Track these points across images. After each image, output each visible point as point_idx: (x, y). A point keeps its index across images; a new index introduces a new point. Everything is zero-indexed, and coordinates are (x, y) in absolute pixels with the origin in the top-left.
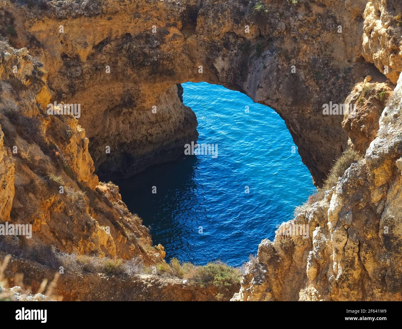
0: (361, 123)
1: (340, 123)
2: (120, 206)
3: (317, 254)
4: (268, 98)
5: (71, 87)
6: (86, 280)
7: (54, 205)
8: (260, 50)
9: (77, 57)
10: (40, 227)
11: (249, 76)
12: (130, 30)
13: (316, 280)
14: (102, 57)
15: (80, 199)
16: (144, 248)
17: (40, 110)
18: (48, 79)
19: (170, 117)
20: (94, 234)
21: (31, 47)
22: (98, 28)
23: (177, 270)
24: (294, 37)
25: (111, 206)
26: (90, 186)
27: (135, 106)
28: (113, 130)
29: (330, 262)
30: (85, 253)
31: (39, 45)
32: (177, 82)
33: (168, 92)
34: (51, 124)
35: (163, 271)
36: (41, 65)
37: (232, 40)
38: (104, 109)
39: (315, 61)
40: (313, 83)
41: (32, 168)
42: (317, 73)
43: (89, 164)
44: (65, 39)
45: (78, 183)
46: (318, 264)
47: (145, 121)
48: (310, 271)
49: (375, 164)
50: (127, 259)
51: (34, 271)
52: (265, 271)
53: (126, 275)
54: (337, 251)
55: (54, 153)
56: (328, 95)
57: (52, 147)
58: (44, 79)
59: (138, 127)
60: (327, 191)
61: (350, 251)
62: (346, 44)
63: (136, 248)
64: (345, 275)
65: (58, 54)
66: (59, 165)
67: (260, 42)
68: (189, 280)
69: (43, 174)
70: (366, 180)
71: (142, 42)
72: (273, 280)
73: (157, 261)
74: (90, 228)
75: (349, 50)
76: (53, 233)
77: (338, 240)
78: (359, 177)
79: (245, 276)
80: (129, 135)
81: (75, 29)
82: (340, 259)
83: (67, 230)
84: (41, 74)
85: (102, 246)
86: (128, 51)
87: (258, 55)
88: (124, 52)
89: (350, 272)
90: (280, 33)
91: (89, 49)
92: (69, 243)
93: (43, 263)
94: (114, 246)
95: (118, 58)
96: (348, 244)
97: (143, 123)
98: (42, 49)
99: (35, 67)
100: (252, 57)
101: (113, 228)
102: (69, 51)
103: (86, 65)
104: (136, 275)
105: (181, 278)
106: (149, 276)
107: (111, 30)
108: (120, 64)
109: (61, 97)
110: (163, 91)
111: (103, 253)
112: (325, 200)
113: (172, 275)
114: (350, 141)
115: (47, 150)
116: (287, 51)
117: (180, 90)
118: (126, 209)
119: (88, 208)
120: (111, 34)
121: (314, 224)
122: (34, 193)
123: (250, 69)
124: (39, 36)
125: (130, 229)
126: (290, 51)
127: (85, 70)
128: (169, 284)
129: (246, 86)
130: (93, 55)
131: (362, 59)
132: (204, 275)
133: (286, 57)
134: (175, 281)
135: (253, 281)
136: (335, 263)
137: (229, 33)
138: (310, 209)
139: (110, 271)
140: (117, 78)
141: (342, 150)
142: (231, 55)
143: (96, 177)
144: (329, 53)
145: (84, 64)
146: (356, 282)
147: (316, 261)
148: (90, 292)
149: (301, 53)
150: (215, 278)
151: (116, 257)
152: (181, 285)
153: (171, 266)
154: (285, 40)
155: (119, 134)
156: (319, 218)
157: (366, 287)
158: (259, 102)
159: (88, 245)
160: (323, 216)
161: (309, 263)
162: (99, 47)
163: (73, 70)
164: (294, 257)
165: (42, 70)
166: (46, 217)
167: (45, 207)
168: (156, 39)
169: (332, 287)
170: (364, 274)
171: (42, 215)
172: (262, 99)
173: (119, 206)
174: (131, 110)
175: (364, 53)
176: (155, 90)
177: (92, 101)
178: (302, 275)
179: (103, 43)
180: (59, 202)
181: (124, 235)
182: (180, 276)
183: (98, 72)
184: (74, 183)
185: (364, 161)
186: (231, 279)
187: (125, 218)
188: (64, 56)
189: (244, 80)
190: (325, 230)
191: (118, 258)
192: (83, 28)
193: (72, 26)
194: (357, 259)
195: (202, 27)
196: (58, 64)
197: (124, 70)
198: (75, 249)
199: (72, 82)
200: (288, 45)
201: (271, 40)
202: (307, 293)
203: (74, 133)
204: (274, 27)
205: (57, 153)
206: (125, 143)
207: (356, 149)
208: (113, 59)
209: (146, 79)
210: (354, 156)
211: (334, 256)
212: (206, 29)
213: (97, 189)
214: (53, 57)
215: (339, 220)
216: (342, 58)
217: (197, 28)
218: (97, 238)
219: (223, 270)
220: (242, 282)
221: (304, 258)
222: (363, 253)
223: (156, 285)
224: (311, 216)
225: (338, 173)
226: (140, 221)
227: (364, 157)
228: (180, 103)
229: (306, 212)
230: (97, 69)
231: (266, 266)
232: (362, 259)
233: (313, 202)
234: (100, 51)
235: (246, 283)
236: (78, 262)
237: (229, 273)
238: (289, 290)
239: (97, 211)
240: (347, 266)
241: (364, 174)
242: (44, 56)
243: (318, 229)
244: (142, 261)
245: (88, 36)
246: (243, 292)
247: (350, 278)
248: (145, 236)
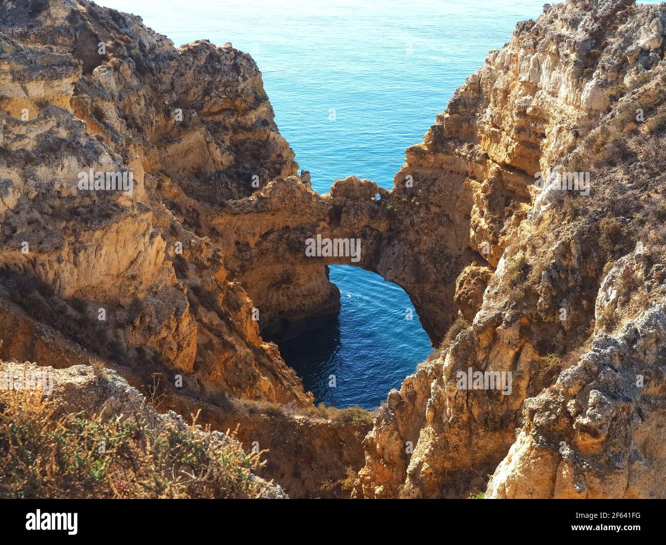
0: (469, 298)
1: (452, 298)
2: (279, 361)
3: (434, 401)
4: (396, 278)
5: (242, 267)
6: (251, 420)
7: (227, 359)
8: (390, 240)
9: (247, 244)
10: (216, 377)
11: (381, 261)
12: (289, 224)
13: (433, 421)
14: (267, 245)
15: (247, 355)
16: (298, 395)
17: (218, 285)
18: (224, 261)
19: (319, 291)
20: (258, 383)
21: (212, 236)
22: (264, 222)
23: (324, 412)
24: (417, 230)
25: (272, 361)
26: (256, 345)
27: (292, 282)
28: (274, 302)
29: (445, 408)
30: (251, 398)
31: (218, 234)
32: (325, 264)
33: (317, 272)
34: (226, 296)
35: (312, 413)
36: (219, 250)
37: (369, 232)
38: (268, 284)
39: (433, 249)
40: (431, 266)
41: (211, 330)
42: (435, 259)
43: (255, 328)
44: (238, 230)
45: (246, 342)
46: (435, 409)
47: (300, 294)
48: (429, 414)
49: (480, 331)
50: (284, 403)
51: (211, 411)
52: (393, 414)
53: (283, 416)
54: (450, 399)
55: (228, 319)
56: (443, 275)
57: (227, 314)
58: (221, 261)
59: (294, 299)
60: (443, 352)
61: (460, 399)
62: (457, 236)
63: (292, 394)
64: (456, 417)
65: (232, 242)
66: (232, 328)
67: (390, 234)
68: (333, 420)
69: (219, 335)
70: (473, 343)
71: (298, 233)
72: (399, 421)
73: (308, 405)
74: (255, 378)
75: (460, 241)
76: (226, 382)
77: (451, 390)
78: (467, 340)
79: (377, 418)
80: (287, 306)
81: (247, 222)
82: (452, 405)
83: (236, 379)
84: (219, 257)
85: (265, 393)
86: (287, 239)
87: (389, 244)
88: (284, 241)
89: (460, 416)
90: (406, 227)
91: (257, 238)
92: (239, 390)
93: (218, 406)
94: (274, 393)
95: (279, 245)
96: (459, 394)
97: (298, 296)
98: (220, 238)
99: (215, 252)
100: (384, 246)
101: (274, 379)
102: (241, 239)
103: (254, 250)
104: (291, 416)
105: (327, 419)
106: (301, 417)
107: (274, 223)
108: (280, 249)
109: (234, 275)
110: (314, 271)
111: (265, 398)
112: (441, 358)
113: (319, 416)
114: (460, 311)
115: (223, 316)
116: (411, 241)
117: (328, 270)
118: (284, 363)
119: (253, 363)
120: (274, 226)
121: (432, 377)
122: (212, 350)
123: (382, 255)
124: (218, 227)
125: (287, 379)
126: (413, 241)
127: (253, 254)
128: (317, 423)
129: (379, 267)
130: (260, 242)
131: (469, 248)
132: (345, 416)
133: (411, 245)
134: (322, 421)
135: (383, 422)
136: (448, 409)
137: (366, 226)
138: (429, 366)
139: (271, 412)
140: (278, 261)
141: (454, 319)
142: (367, 243)
143: (261, 338)
144: (443, 243)
145: (252, 249)
146: (465, 423)
147: (434, 407)
148: (254, 430)
149: (422, 243)
150: (354, 419)
151: (275, 401)
152: (327, 425)
153: (319, 409)
154: (410, 232)
155: (279, 304)
156: (436, 373)
157: (472, 427)
158: (389, 280)
159: (254, 392)
160: (439, 371)
161: (428, 408)
162: (264, 237)
163: (244, 254)
164: (416, 403)
165: (220, 254)
166: (221, 369)
167: (220, 362)
168: (309, 231)
169: (446, 428)
170: (471, 417)
171: (218, 368)
172: (391, 278)
173: (278, 361)
174: (288, 286)
175: (471, 244)
176: (308, 270)
177: (259, 279)
178: (423, 418)
179: (267, 234)
180: (232, 358)
181: (282, 384)
182: (326, 417)
183: (264, 256)
184: (243, 342)
185: (471, 328)
186: (366, 420)
187: (283, 370)
188: (237, 243)
189: (378, 263)
190: (440, 382)
191: (277, 402)
192: (252, 222)
193: (244, 220)
194: (465, 405)
195: (345, 222)
196: (233, 249)
197: (284, 255)
198: (243, 395)
199: (243, 264)
200: (412, 237)
201: (399, 232)
202: (426, 432)
203: (244, 303)
204: (401, 222)
205: (230, 319)
206: (283, 311)
207: (465, 318)
208: (275, 246)
209: (301, 262)
210: (463, 324)
211: (447, 402)
212: (348, 223)
213: (261, 348)
214: (229, 244)
215: (451, 374)
216: (454, 247)
217: (341, 222)
218: (260, 386)
219: (359, 413)
220: (375, 422)
221: (424, 404)
222: (470, 401)
223: (307, 424)
224: (430, 371)
225: (451, 337)
226: (295, 373)
227: (471, 325)
228: (327, 281)
229: (426, 368)
230: (262, 254)
231: (394, 410)
232: (470, 405)
233: (432, 360)
234: (265, 239)
235: (378, 423)
236: (245, 405)
237: (365, 416)
238: (411, 429)
239: (261, 365)
240: (458, 411)
241: (472, 338)
242: (221, 243)
243: (435, 381)
244: (296, 405)
245: (256, 228)
246: (376, 431)
247: (460, 420)
248: (298, 385)
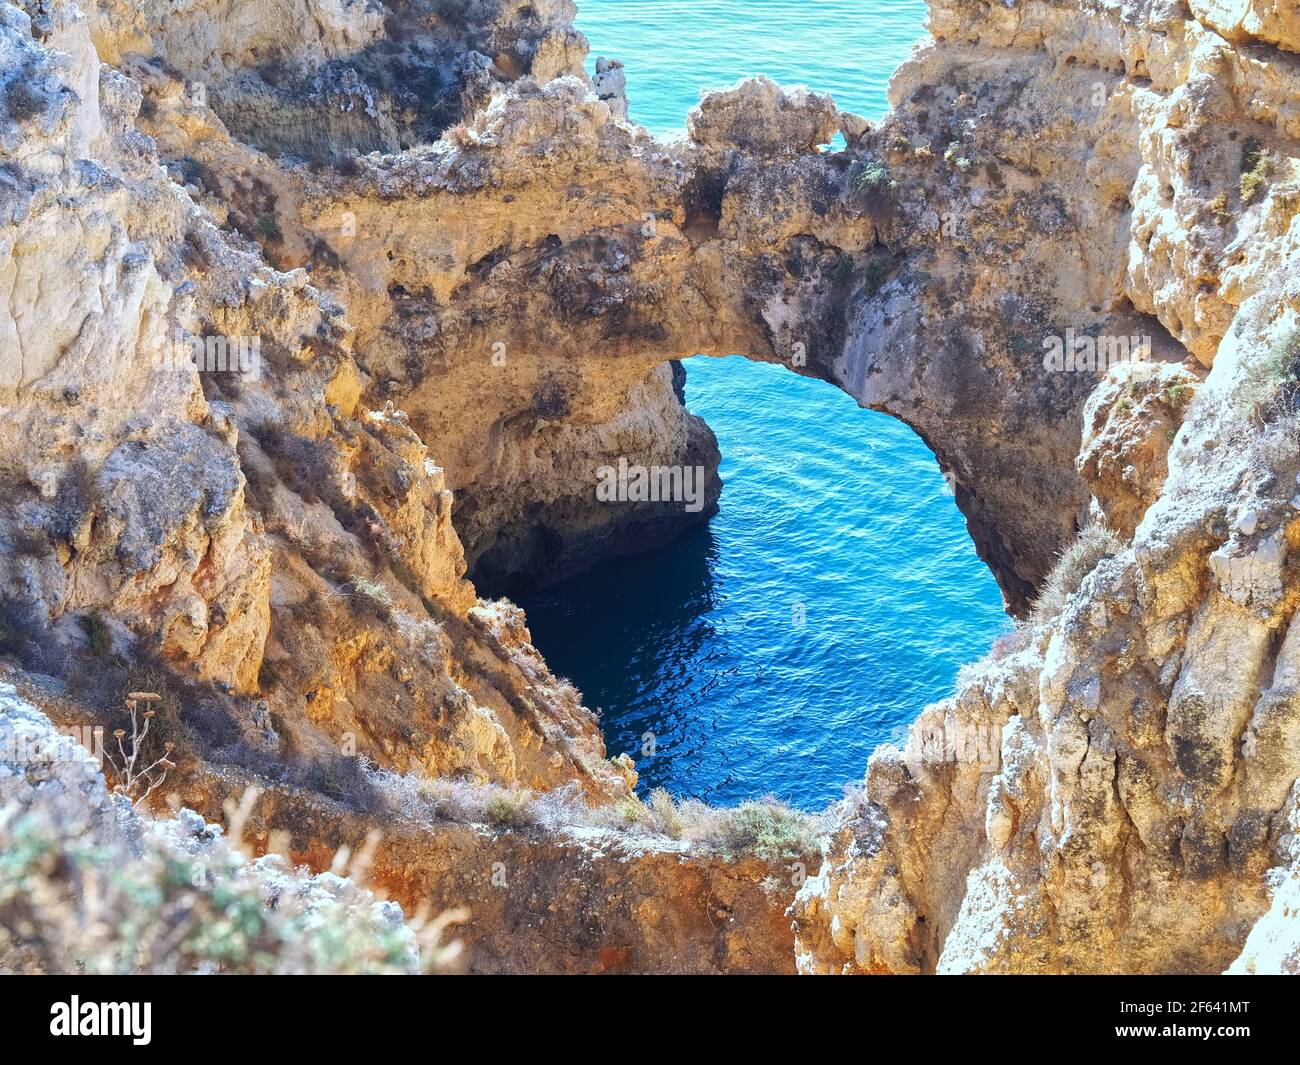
0: (1123, 461)
1: (1071, 461)
2: (527, 659)
3: (1012, 783)
4: (895, 398)
5: (411, 364)
6: (441, 840)
7: (364, 653)
8: (876, 278)
9: (428, 293)
10: (332, 708)
11: (849, 343)
12: (557, 228)
13: (1010, 846)
14: (488, 294)
15: (429, 639)
16: (587, 763)
17: (336, 421)
18: (355, 345)
19: (653, 441)
20: (462, 726)
21: (316, 265)
22: (480, 222)
23: (667, 817)
24: (961, 249)
25: (505, 659)
26: (456, 608)
27: (568, 413)
28: (514, 472)
29: (1044, 803)
30: (440, 772)
31: (335, 261)
32: (672, 355)
33: (648, 380)
34: (360, 455)
35: (632, 820)
36: (338, 312)
37: (808, 254)
38: (492, 417)
39: (1011, 307)
40: (1006, 362)
41: (314, 562)
42: (1015, 338)
43: (454, 554)
44: (398, 247)
45: (424, 600)
46: (1015, 808)
47: (591, 450)
48: (997, 825)
49: (1157, 566)
50: (544, 789)
51: (315, 815)
52: (883, 824)
53: (540, 829)
54: (1062, 776)
55: (368, 528)
56: (1043, 390)
57: (363, 512)
58: (346, 345)
59: (575, 465)
60: (1039, 629)
61: (1094, 778)
62: (1087, 267)
63: (566, 761)
64: (1082, 836)
65: (381, 287)
66: (379, 555)
67: (876, 259)
68: (697, 842)
69: (340, 577)
70: (1135, 601)
71: (587, 256)
72: (903, 845)
73: (618, 796)
74: (452, 710)
75: (1097, 280)
76: (364, 722)
77: (1064, 750)
78: (1117, 593)
79: (834, 836)
80: (552, 486)
81: (424, 224)
82: (1068, 797)
83: (395, 716)
84: (338, 333)
85: (482, 757)
86: (551, 278)
87: (872, 291)
88: (543, 281)
89: (1093, 829)
90: (926, 238)
91: (458, 274)
92: (402, 747)
93: (337, 797)
94: (512, 757)
95: (528, 295)
96: (1089, 759)
97: (586, 455)
98: (341, 272)
99: (325, 317)
100: (857, 297)
101: (511, 713)
102: (408, 278)
103: (448, 313)
104: (565, 830)
105: (676, 839)
106: (598, 833)
107: (511, 225)
108: (531, 309)
109: (386, 389)
110: (636, 376)
111: (484, 774)
112: (1034, 649)
113: (653, 830)
114: (1094, 506)
115: (351, 518)
116: (943, 282)
117: (679, 373)
118: (542, 666)
119: (447, 664)
120: (510, 235)
121: (1005, 708)
122: (318, 624)
123: (852, 326)
124: (335, 239)
125: (553, 715)
126: (949, 282)
127: (445, 325)
128: (646, 852)
129: (839, 366)
130: (466, 287)
131: (1126, 305)
132: (732, 831)
133: (940, 296)
134: (662, 845)
135: (852, 849)
136: (1056, 806)
137: (800, 236)
138: (994, 672)
139: (502, 820)
140: (524, 346)
141: (1076, 528)
142: (804, 290)
143: (470, 586)
144: (1045, 289)
145: (443, 308)
146: (1109, 852)
147: (1010, 801)
148: (451, 871)
149: (977, 288)
150: (760, 838)
151: (516, 783)
152: (676, 857)
153: (652, 808)
154: (938, 254)
155: (527, 482)
156: (1018, 695)
157: (1132, 865)
158: (872, 406)
159: (448, 754)
160: (1027, 690)
161: (991, 806)
162: (481, 268)
163: (417, 323)
164: (954, 789)
165: (341, 322)
166: (346, 684)
167: (342, 659)
168: (622, 250)
169: (1050, 866)
170: (1129, 836)
171: (335, 679)
172: (879, 399)
173: (524, 659)
174: (556, 423)
175: (1132, 291)
176: (616, 374)
177: (463, 401)
178: (976, 836)
179: (490, 259)
180: (379, 647)
181: (537, 730)
182: (673, 833)
183: (479, 329)
184: (416, 601)
185: (1128, 556)
186: (799, 843)
187: (540, 688)
188: (396, 290)
189: (837, 352)
190: (1033, 726)
191: (522, 786)
192: (442, 221)
193: (417, 216)
194: (1110, 796)
195: (734, 221)
196: (382, 307)
197: (541, 326)
198: (416, 763)
199: (414, 354)
200: (945, 268)
201: (903, 254)
202: (986, 878)
203: (416, 479)
204: (910, 223)
205: (375, 527)
206: (542, 503)
207: (1111, 524)
208: (515, 299)
209: (595, 348)
210: (1105, 543)
211: (1053, 788)
212: (744, 225)
213: (471, 617)
214: (369, 293)
215: (1067, 700)
216: (1078, 301)
217: (723, 223)
218: (470, 736)
219: (778, 820)
220: (825, 849)
221: (980, 793)
222: (1125, 782)
223: (614, 855)
224: (999, 689)
225: (1065, 583)
226: (578, 697)
227: (1129, 546)
228: (679, 407)
229: (986, 679)
230: (474, 322)
231: (885, 811)
232: (1123, 795)
233: (1005, 654)
234: (484, 277)
235: (837, 852)
236: (423, 796)
237: (795, 828)
238: (941, 870)
239: (472, 670)
240: (1086, 814)
241: (1132, 587)
242: (345, 289)
243: (1015, 720)
244: (581, 794)
245: (455, 242)
246: (830, 875)
247: (1093, 843)
248: (588, 732)
